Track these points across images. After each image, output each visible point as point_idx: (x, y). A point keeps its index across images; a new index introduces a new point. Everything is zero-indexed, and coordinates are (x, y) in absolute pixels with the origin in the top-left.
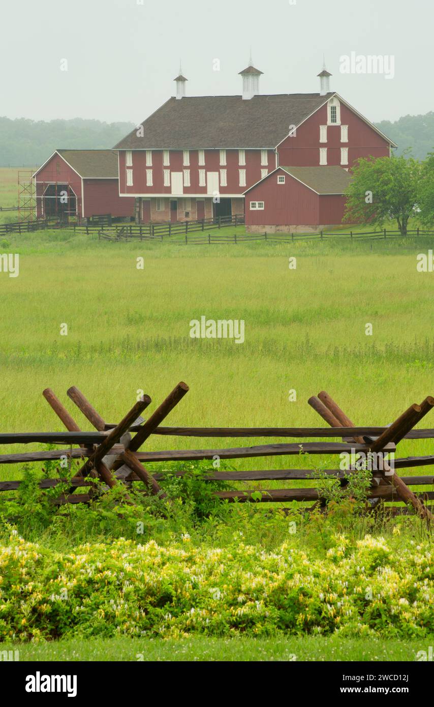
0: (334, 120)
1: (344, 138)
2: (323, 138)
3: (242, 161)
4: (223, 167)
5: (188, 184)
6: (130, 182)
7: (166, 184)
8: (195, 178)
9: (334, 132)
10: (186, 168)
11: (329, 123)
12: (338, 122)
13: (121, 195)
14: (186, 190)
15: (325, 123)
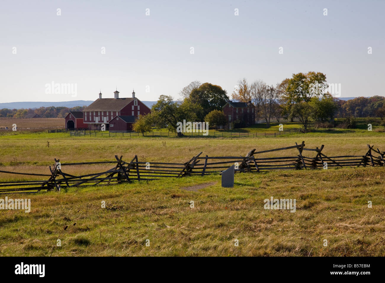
0: (136, 104)
1: (139, 109)
2: (133, 109)
3: (112, 114)
4: (108, 116)
5: (99, 120)
6: (86, 120)
7: (94, 120)
8: (101, 119)
9: (136, 107)
10: (99, 116)
11: (135, 105)
12: (137, 105)
13: (84, 123)
14: (99, 122)
15: (133, 105)
